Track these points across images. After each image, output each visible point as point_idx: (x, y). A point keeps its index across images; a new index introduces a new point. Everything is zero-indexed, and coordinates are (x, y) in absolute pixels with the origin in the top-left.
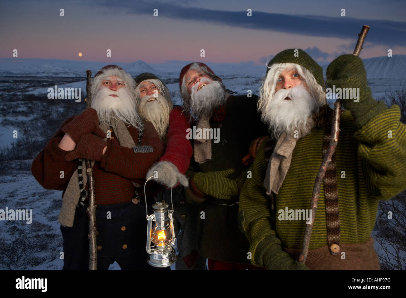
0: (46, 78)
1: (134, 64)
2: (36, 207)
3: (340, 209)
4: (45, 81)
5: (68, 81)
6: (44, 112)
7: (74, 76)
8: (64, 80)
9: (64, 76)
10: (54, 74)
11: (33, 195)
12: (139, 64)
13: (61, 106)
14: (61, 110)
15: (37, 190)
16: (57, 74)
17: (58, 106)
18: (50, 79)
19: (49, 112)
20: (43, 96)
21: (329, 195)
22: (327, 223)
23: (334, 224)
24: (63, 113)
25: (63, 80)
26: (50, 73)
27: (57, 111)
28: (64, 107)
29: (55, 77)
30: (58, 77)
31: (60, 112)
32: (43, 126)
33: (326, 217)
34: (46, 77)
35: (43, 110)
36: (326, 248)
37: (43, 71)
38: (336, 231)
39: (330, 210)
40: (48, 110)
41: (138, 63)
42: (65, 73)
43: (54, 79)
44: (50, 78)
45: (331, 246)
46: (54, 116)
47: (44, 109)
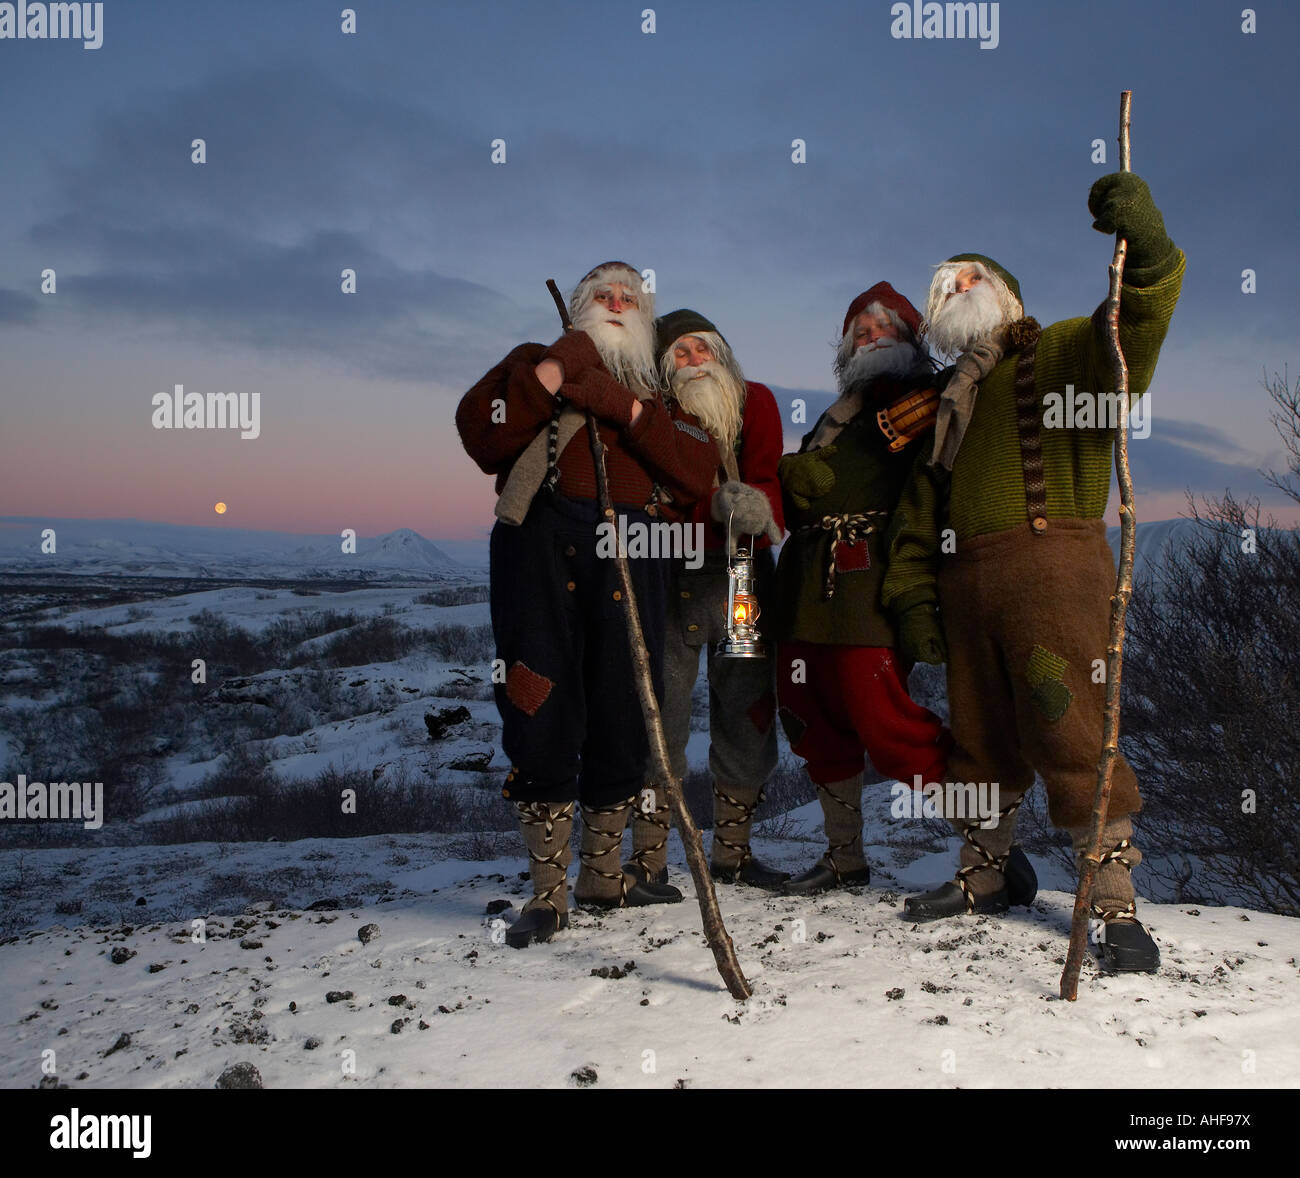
0: (101, 581)
1: (387, 539)
2: (162, 892)
3: (1044, 463)
4: (98, 591)
5: (171, 590)
6: (92, 683)
7: (193, 575)
8: (160, 587)
9: (159, 573)
10: (128, 567)
11: (138, 871)
12: (402, 540)
13: (150, 664)
14: (152, 677)
15: (144, 860)
16: (137, 568)
17: (141, 666)
18: (114, 583)
19: (109, 685)
20: (93, 632)
21: (1027, 443)
22: (1026, 486)
23: (1036, 487)
24: (157, 685)
25: (155, 587)
26: (115, 563)
27: (137, 681)
28: (161, 669)
29: (130, 577)
30: (138, 578)
31: (147, 684)
32: (90, 729)
33: (1025, 477)
34: (99, 576)
35: (92, 678)
36: (1027, 524)
37: (93, 558)
38: (1040, 497)
39: (1030, 465)
40: (109, 678)
41: (401, 536)
42: (162, 564)
43: (125, 583)
44: (113, 580)
45: (1033, 521)
46: (128, 696)
47: (95, 674)
